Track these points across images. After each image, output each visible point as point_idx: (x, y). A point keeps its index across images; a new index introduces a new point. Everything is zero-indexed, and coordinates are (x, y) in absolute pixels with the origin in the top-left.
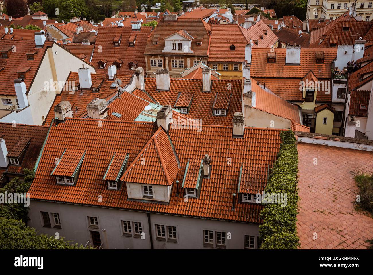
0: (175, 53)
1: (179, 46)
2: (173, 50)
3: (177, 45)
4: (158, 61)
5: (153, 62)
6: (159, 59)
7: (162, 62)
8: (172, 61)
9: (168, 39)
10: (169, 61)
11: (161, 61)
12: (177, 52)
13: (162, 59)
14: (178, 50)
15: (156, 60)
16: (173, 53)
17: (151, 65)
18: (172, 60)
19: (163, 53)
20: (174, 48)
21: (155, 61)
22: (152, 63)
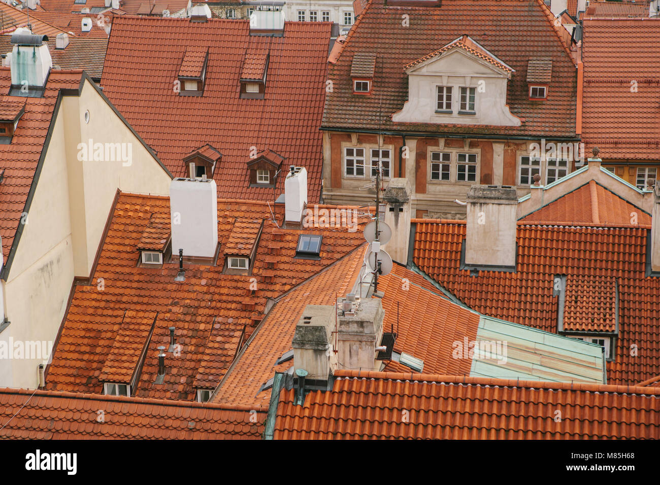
0: (446, 126)
1: (463, 98)
2: (436, 112)
3: (456, 95)
4: (375, 154)
5: (355, 158)
6: (381, 145)
7: (391, 159)
8: (429, 155)
9: (424, 71)
10: (421, 156)
11: (386, 154)
12: (455, 119)
13: (391, 148)
14: (460, 113)
15: (368, 149)
16: (439, 126)
17: (345, 168)
18: (431, 150)
19: (400, 124)
20: (440, 105)
21: (360, 153)
22: (350, 163)
